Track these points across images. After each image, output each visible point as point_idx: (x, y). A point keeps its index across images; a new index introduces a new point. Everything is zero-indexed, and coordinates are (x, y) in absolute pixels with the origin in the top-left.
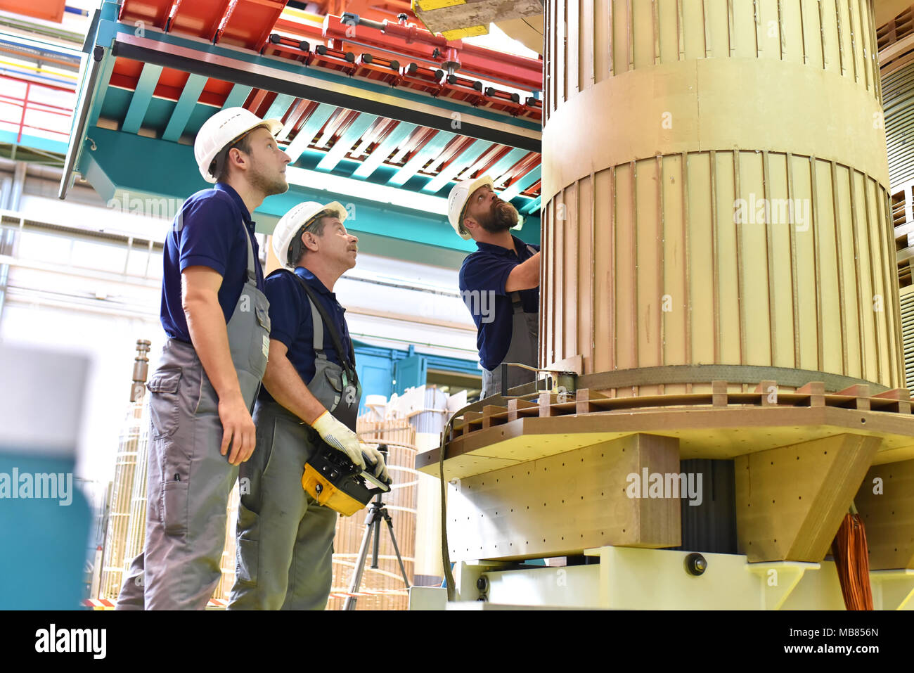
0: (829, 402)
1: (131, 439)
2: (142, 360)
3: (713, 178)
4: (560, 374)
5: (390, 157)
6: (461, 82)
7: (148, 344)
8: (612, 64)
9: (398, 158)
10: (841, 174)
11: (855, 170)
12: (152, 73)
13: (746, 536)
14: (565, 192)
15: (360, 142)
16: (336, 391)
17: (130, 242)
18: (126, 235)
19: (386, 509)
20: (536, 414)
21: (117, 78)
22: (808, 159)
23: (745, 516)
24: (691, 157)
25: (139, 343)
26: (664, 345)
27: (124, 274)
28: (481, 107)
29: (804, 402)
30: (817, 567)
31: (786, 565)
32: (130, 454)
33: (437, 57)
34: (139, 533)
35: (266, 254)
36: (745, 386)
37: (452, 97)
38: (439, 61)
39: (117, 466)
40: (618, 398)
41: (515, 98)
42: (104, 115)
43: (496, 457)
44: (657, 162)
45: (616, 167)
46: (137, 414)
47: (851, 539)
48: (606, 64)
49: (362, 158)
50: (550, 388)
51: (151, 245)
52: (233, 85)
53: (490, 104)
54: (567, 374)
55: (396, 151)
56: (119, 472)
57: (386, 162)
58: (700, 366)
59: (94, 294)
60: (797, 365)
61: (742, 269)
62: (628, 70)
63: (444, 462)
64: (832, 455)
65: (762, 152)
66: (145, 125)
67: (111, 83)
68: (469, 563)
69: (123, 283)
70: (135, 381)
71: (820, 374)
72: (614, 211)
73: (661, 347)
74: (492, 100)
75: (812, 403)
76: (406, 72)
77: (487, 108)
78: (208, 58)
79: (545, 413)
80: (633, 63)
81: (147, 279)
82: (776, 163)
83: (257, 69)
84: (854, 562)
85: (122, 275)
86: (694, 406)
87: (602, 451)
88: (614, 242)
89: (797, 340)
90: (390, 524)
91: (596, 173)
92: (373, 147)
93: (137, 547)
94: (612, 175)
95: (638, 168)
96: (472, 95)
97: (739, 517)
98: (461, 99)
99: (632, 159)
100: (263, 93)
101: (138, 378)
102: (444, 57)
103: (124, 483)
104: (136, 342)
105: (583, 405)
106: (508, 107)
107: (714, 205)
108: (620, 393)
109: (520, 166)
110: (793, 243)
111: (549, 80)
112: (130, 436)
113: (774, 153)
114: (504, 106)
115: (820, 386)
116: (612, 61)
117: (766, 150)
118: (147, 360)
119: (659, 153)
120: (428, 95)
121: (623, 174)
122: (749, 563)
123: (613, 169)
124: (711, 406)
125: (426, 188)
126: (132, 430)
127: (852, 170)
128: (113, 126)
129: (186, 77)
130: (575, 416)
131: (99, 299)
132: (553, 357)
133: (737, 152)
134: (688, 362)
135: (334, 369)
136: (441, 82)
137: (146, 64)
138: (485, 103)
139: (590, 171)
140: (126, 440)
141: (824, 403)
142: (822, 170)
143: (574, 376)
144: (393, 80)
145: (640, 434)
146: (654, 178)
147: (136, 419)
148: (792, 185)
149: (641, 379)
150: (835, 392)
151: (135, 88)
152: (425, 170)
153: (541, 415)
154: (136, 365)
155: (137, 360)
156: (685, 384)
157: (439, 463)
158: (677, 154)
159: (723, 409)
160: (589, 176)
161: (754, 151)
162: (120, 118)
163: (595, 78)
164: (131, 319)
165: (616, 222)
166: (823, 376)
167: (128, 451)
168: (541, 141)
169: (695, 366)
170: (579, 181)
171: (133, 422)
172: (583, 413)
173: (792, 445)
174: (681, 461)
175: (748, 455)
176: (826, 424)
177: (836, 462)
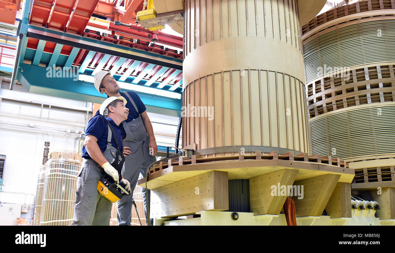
0: (280, 158)
1: (42, 178)
2: (47, 149)
3: (241, 79)
4: (188, 150)
5: (132, 73)
6: (156, 46)
7: (49, 143)
8: (206, 39)
9: (135, 74)
10: (287, 78)
11: (291, 76)
12: (42, 43)
13: (253, 206)
14: (190, 85)
15: (121, 68)
16: (114, 157)
17: (42, 106)
18: (41, 103)
19: (134, 201)
20: (178, 164)
21: (29, 45)
22: (274, 73)
23: (252, 199)
24: (233, 72)
25: (46, 143)
26: (224, 139)
27: (40, 118)
28: (164, 55)
29: (271, 158)
30: (277, 216)
31: (266, 215)
32: (42, 183)
33: (150, 37)
34: (45, 213)
35: (93, 109)
36: (252, 153)
37: (153, 51)
38: (150, 38)
39: (37, 188)
40: (208, 158)
41: (176, 51)
42: (26, 59)
43: (165, 180)
44: (221, 74)
45: (207, 76)
46: (44, 169)
47: (290, 206)
48: (204, 39)
49: (122, 74)
50: (184, 155)
51: (50, 107)
52: (73, 48)
53: (167, 54)
54: (191, 150)
55: (134, 71)
56: (38, 190)
57: (131, 75)
58: (237, 146)
59: (29, 125)
60: (271, 145)
61: (251, 112)
62: (211, 41)
63: (147, 182)
64: (281, 176)
65: (258, 70)
66: (41, 62)
67: (27, 47)
68: (158, 219)
69: (40, 121)
70: (44, 157)
71: (279, 148)
72: (207, 92)
73: (223, 140)
74: (168, 52)
75: (274, 158)
76: (136, 42)
77: (166, 55)
78: (63, 38)
79: (181, 164)
80: (213, 39)
81: (49, 119)
82: (263, 74)
83: (81, 42)
84: (291, 214)
85: (39, 118)
86: (235, 160)
87: (201, 177)
88: (206, 103)
89: (271, 136)
90: (135, 206)
91: (200, 78)
92: (126, 70)
93: (45, 217)
94: (206, 79)
95: (215, 76)
96: (160, 51)
97: (251, 200)
98: (156, 52)
99: (213, 73)
100: (84, 51)
101: (45, 156)
102: (152, 37)
103: (40, 194)
104: (44, 142)
105: (194, 161)
106: (174, 55)
107: (241, 89)
108: (209, 156)
109: (179, 76)
110: (269, 102)
111: (185, 45)
112: (42, 177)
113: (263, 70)
114: (172, 55)
115: (277, 152)
116: (206, 38)
117: (259, 69)
118: (49, 149)
119: (222, 71)
120: (144, 51)
121: (210, 79)
122: (254, 215)
123: (206, 76)
124: (238, 160)
125: (146, 84)
126: (43, 175)
127: (290, 76)
128: (29, 63)
129: (55, 45)
130: (191, 165)
131: (31, 127)
132: (186, 144)
133: (250, 70)
134: (232, 145)
135: (114, 150)
136: (149, 46)
137: (40, 40)
138: (165, 53)
139: (198, 78)
140: (41, 178)
141: (278, 158)
142: (280, 76)
143: (193, 151)
144: (131, 45)
145: (214, 171)
146: (220, 80)
147: (44, 171)
148: (269, 82)
149: (216, 151)
150: (283, 154)
151: (36, 49)
152: (145, 78)
153: (179, 165)
154: (44, 151)
155: (45, 149)
156: (231, 153)
157: (145, 183)
158: (229, 71)
159: (242, 161)
160: (198, 79)
161: (255, 70)
162: (32, 60)
163: (200, 44)
164: (43, 134)
165: (207, 96)
166: (280, 149)
167: (41, 182)
168: (182, 66)
169: (235, 146)
170: (195, 81)
171: (43, 172)
172: (194, 163)
173: (268, 174)
174: (229, 181)
175: (254, 177)
176: (278, 165)
177: (282, 179)
